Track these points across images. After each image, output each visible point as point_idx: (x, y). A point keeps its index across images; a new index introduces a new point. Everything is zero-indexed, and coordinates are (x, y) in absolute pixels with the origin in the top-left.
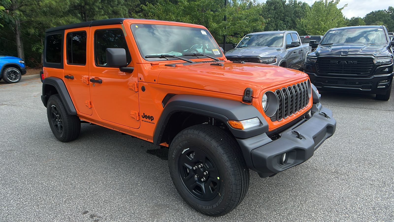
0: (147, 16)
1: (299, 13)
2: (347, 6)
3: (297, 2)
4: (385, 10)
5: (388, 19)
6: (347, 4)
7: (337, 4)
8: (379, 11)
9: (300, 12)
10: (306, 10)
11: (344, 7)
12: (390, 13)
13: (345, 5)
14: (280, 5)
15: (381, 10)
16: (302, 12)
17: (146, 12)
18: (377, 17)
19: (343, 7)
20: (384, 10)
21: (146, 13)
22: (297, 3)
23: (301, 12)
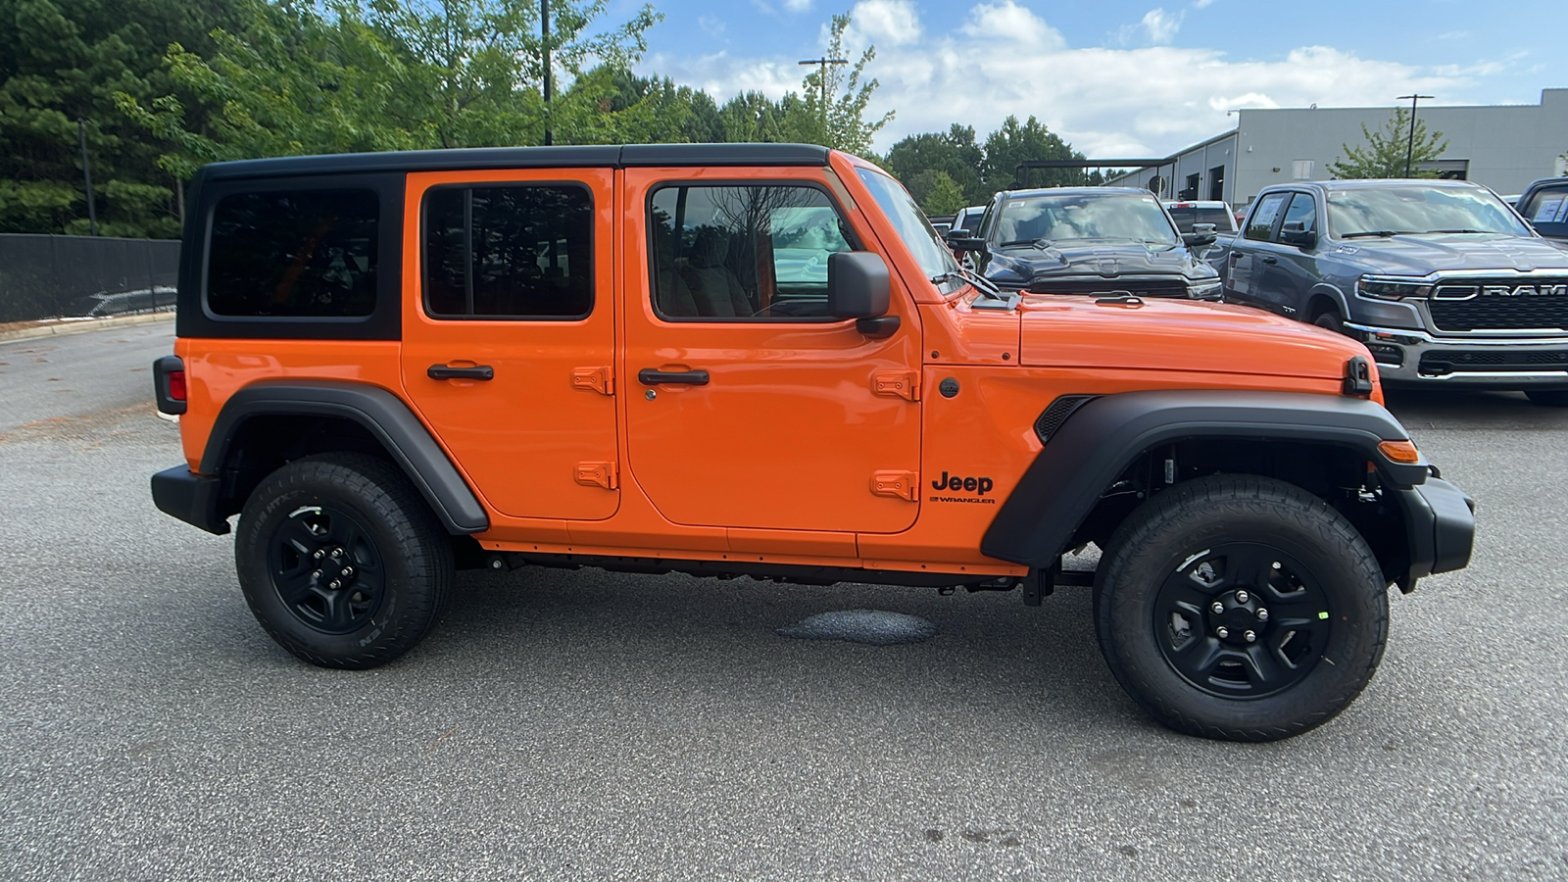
0: (34, 107)
1: (693, 130)
2: (893, 118)
3: (676, 89)
4: (944, 135)
5: (958, 164)
6: (894, 112)
7: (862, 107)
8: (927, 137)
9: (697, 125)
10: (730, 120)
11: (884, 120)
12: (958, 146)
13: (888, 114)
14: (631, 98)
15: (933, 133)
16: (703, 128)
17: (25, 86)
18: (926, 155)
19: (882, 120)
20: (940, 133)
21: (27, 91)
22: (674, 92)
23: (700, 128)
